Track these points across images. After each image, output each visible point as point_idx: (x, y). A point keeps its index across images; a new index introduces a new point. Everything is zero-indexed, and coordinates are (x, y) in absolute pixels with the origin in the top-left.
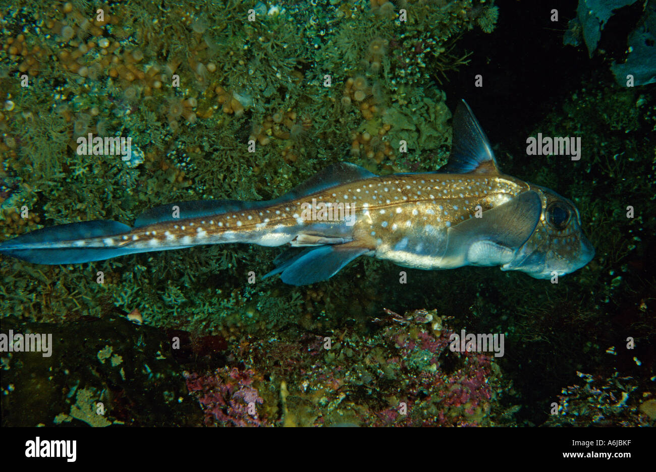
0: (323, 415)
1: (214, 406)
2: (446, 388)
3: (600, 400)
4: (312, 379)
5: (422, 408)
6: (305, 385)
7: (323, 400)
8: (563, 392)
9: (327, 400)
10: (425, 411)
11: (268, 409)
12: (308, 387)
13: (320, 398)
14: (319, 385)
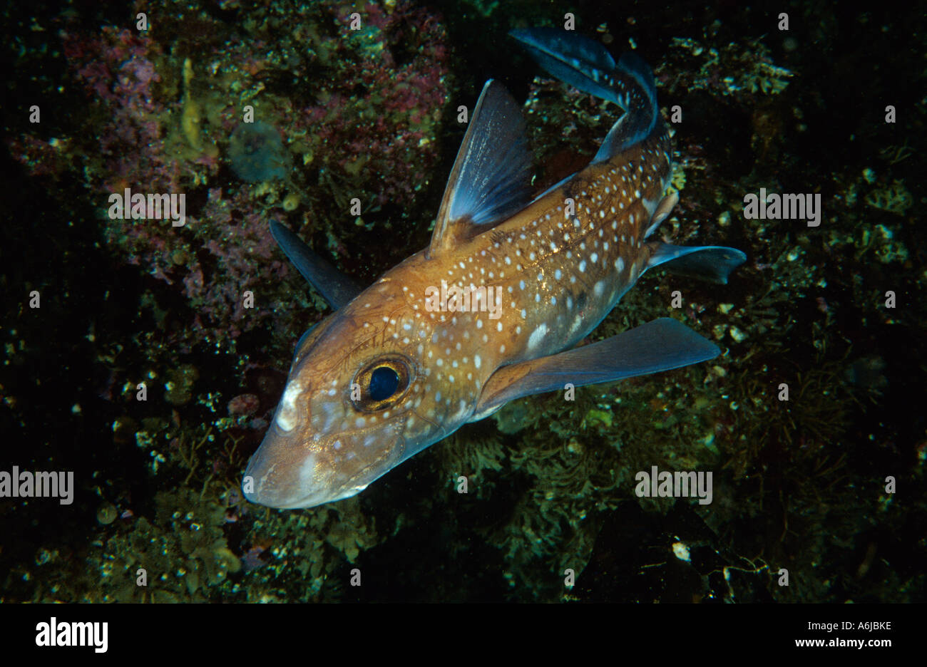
0: (234, 104)
1: (98, 80)
2: (391, 86)
3: (576, 104)
4: (224, 60)
5: (359, 109)
6: (215, 67)
7: (236, 86)
8: (535, 81)
9: (241, 86)
10: (361, 114)
11: (166, 90)
12: (219, 70)
13: (232, 82)
14: (232, 67)
